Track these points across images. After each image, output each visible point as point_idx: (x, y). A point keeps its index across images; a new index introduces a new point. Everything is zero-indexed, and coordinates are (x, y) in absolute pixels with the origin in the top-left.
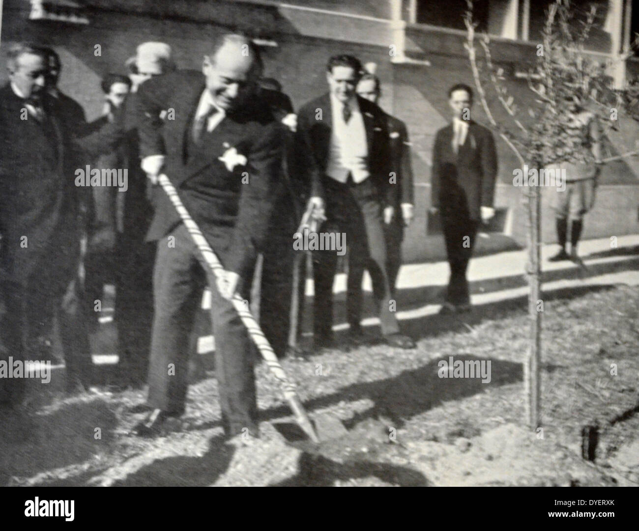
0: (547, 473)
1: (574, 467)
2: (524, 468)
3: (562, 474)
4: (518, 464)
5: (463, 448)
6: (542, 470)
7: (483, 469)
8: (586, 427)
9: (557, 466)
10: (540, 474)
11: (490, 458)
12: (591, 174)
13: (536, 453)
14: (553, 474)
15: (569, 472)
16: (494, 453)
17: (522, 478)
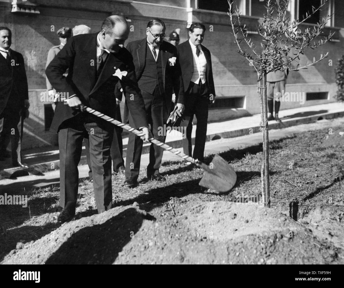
0: (277, 228)
1: (290, 225)
2: (265, 226)
3: (285, 229)
4: (261, 224)
5: (233, 217)
6: (274, 227)
7: (244, 227)
8: (291, 202)
9: (282, 225)
10: (273, 229)
11: (247, 222)
12: (283, 78)
13: (270, 218)
14: (280, 229)
15: (288, 227)
16: (249, 218)
17: (264, 232)
